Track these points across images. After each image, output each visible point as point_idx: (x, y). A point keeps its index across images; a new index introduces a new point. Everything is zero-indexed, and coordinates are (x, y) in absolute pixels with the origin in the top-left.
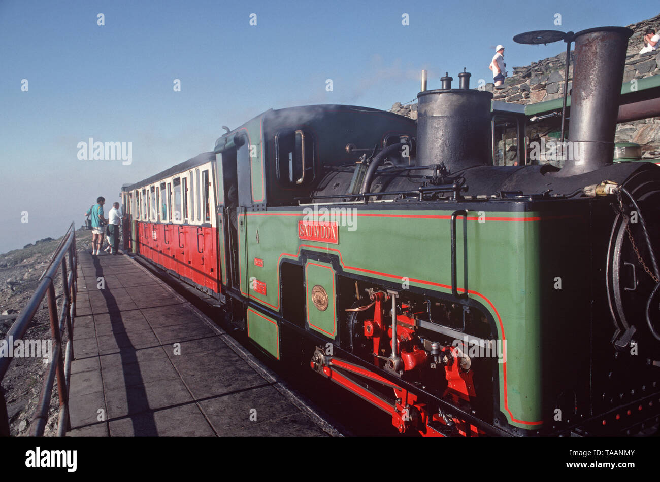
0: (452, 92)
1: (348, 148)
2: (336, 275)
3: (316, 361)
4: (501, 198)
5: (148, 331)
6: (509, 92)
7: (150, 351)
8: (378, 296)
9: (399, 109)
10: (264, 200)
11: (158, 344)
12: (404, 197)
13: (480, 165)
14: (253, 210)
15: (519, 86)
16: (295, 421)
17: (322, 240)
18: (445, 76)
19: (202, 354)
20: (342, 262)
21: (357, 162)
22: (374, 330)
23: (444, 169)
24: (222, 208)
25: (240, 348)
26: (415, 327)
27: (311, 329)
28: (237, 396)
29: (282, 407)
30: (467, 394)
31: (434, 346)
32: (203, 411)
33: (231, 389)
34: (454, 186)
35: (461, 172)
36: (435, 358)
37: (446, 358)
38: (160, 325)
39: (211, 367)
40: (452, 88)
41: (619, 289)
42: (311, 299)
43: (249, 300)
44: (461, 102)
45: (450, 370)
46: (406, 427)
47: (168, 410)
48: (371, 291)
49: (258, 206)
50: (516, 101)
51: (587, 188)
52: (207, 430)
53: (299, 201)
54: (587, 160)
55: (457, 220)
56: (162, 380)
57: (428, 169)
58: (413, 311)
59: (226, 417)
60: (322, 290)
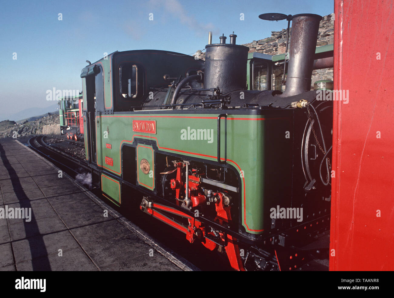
0: (225, 46)
1: (165, 77)
2: (155, 152)
3: (143, 205)
4: (246, 107)
5: (37, 189)
6: (266, 47)
7: (38, 201)
8: (179, 165)
9: (200, 54)
10: (112, 108)
11: (43, 197)
12: (194, 107)
13: (240, 90)
14: (105, 114)
15: (272, 43)
16: (129, 239)
17: (146, 131)
18: (222, 36)
19: (72, 203)
20: (158, 145)
21: (169, 86)
22: (176, 185)
23: (218, 91)
24: (86, 112)
25: (97, 199)
26: (199, 182)
27: (140, 185)
28: (94, 226)
29: (121, 231)
30: (227, 219)
31: (209, 192)
32: (72, 234)
33: (90, 222)
34: (221, 100)
35: (229, 93)
36: (210, 199)
37: (216, 199)
38: (46, 186)
39: (78, 210)
40: (226, 43)
41: (307, 159)
42: (140, 167)
43: (103, 169)
44: (230, 51)
45: (218, 205)
46: (194, 240)
47: (51, 235)
48: (175, 163)
49: (108, 111)
50: (270, 53)
51: (292, 103)
52: (75, 244)
53: (134, 109)
54: (296, 88)
55: (221, 120)
56: (46, 217)
57: (209, 90)
58: (198, 173)
59: (87, 237)
60: (147, 162)
